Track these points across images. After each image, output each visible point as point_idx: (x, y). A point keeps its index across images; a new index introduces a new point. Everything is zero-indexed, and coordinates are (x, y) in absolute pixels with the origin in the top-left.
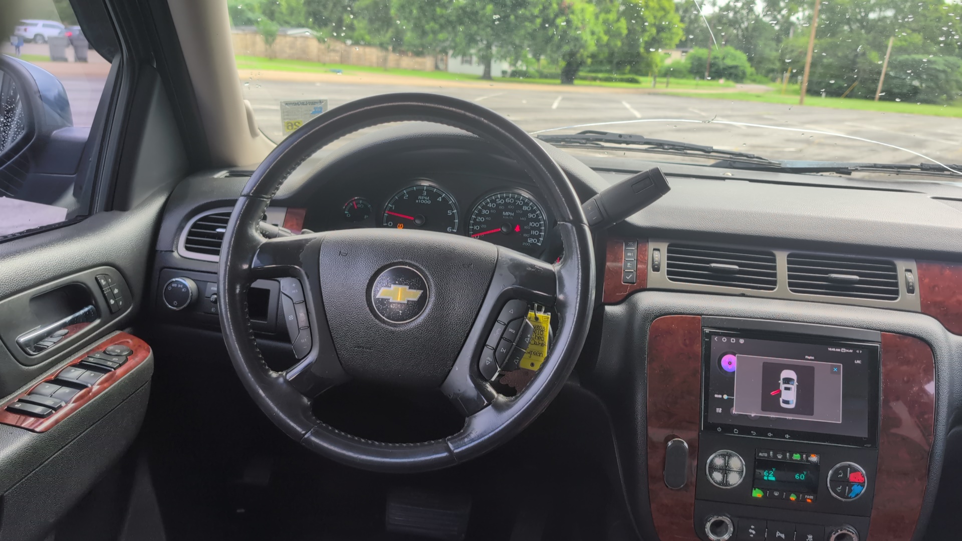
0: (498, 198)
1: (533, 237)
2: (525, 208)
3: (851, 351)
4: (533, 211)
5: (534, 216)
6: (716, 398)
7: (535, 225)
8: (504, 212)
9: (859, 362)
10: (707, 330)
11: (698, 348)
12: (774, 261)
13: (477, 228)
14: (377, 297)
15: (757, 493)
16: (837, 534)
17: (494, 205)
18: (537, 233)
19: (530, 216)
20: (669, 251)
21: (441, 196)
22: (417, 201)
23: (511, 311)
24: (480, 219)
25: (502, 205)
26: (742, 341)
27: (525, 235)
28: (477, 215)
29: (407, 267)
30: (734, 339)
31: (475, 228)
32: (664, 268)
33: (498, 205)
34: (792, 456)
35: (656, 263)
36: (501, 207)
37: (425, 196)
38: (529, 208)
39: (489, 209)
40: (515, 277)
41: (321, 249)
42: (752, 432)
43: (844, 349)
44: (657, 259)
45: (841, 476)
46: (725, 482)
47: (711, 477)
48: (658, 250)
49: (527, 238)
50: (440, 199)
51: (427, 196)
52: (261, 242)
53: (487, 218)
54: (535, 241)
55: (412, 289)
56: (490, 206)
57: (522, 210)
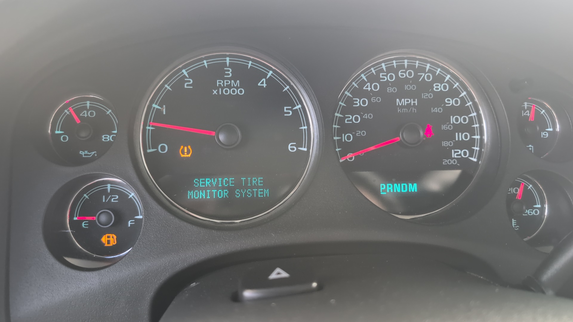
0: (382, 71)
1: (461, 145)
2: (438, 87)
4: (454, 93)
5: (456, 102)
7: (461, 120)
8: (398, 100)
13: (349, 138)
17: (376, 87)
18: (466, 137)
19: (451, 102)
22: (215, 92)
24: (351, 119)
25: (393, 84)
27: (445, 144)
28: (344, 111)
31: (345, 138)
33: (384, 85)
36: (390, 90)
37: (230, 79)
38: (445, 87)
39: (367, 94)
49: (449, 150)
50: (263, 83)
51: (234, 78)
53: (366, 116)
54: (465, 153)
56: (369, 89)
57: (433, 92)
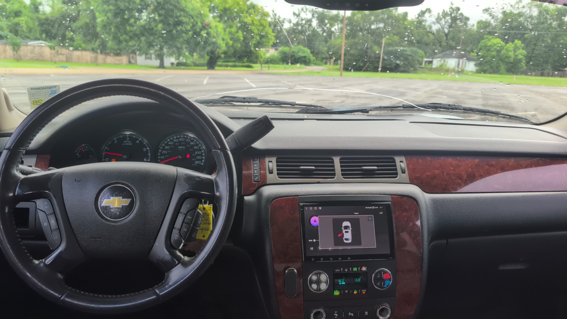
0: (175, 139)
1: (198, 160)
2: (192, 143)
3: (377, 207)
5: (198, 148)
6: (310, 242)
7: (199, 153)
8: (179, 147)
9: (381, 213)
10: (301, 204)
11: (298, 215)
12: (333, 162)
13: (163, 157)
14: (102, 205)
15: (336, 293)
16: (380, 309)
17: (172, 143)
18: (200, 157)
19: (195, 147)
20: (277, 162)
21: (138, 140)
22: (123, 144)
23: (188, 206)
24: (164, 152)
25: (178, 142)
26: (320, 208)
27: (193, 159)
28: (162, 150)
29: (120, 185)
30: (316, 208)
31: (162, 157)
32: (275, 171)
33: (175, 143)
34: (353, 269)
35: (271, 169)
36: (177, 144)
38: (194, 143)
39: (169, 145)
40: (189, 185)
41: (63, 178)
42: (331, 259)
43: (374, 207)
44: (271, 167)
45: (379, 276)
46: (319, 289)
47: (311, 287)
48: (271, 162)
49: (194, 161)
50: (138, 142)
51: (129, 140)
52: (21, 178)
53: (168, 151)
54: (199, 162)
55: (124, 198)
56: (170, 144)
57: (190, 144)
